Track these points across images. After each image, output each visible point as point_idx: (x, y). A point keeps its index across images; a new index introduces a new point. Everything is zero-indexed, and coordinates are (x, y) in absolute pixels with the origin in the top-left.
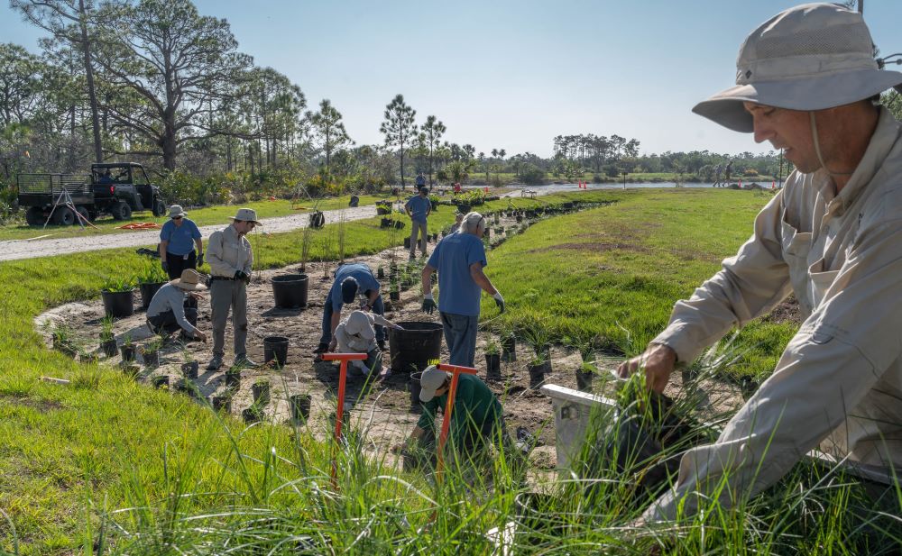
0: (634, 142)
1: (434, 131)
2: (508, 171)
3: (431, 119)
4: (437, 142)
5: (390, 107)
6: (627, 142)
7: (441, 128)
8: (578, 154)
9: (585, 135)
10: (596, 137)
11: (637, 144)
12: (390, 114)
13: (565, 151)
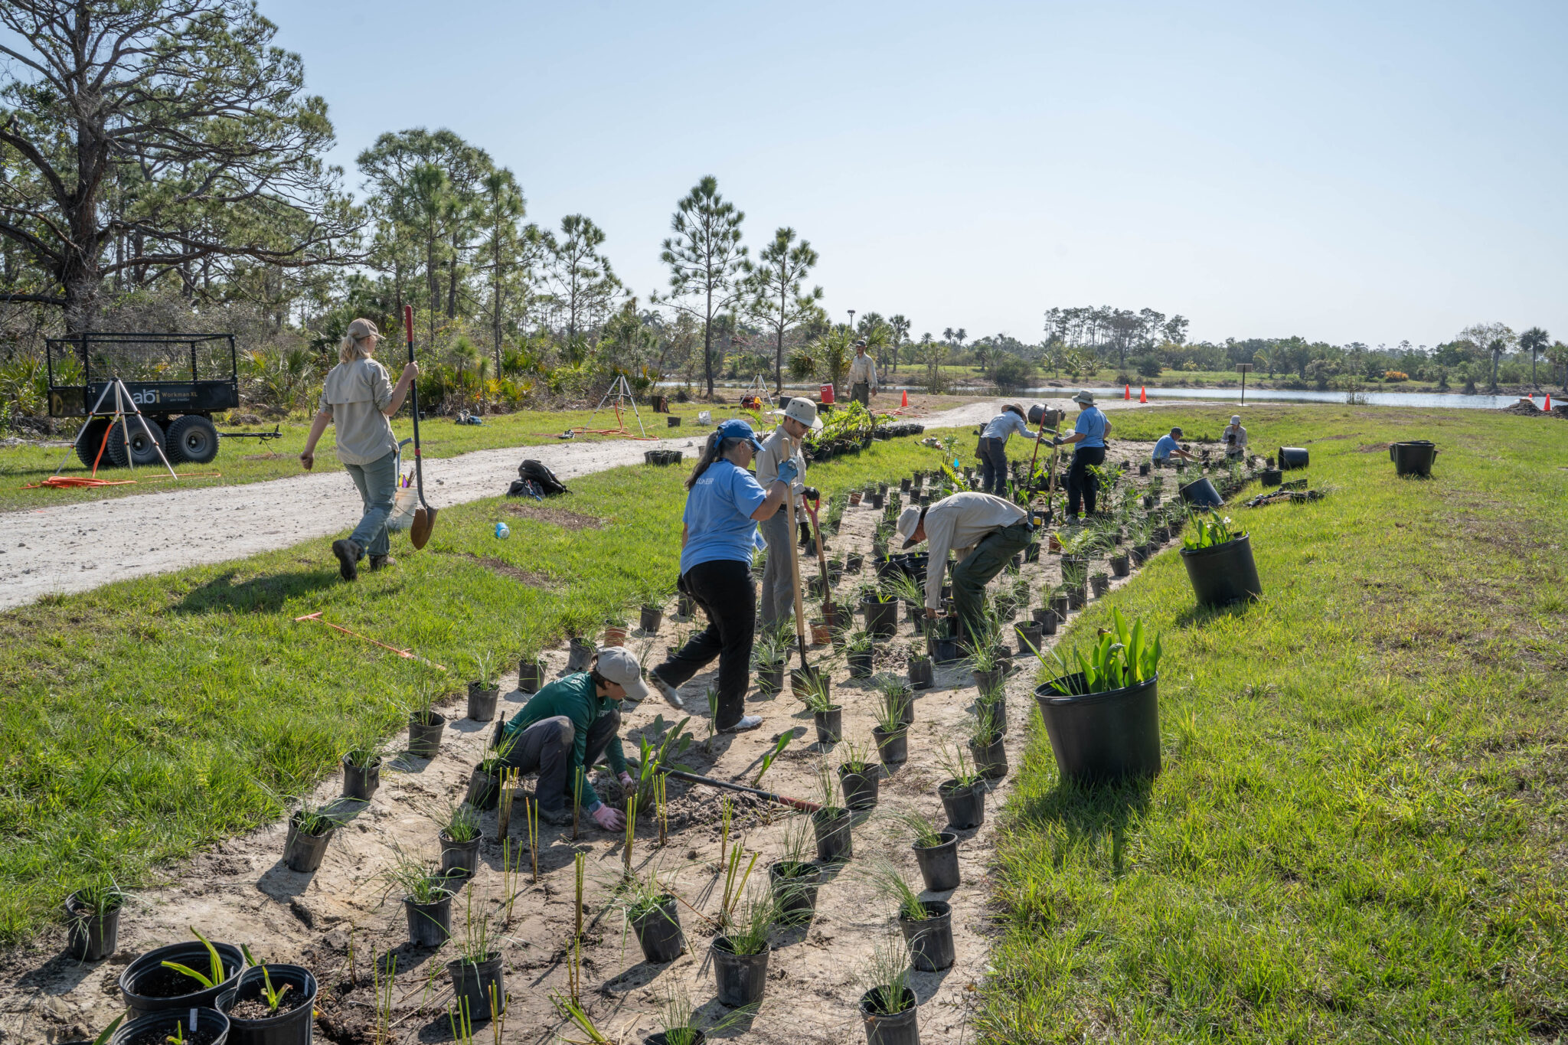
0: (1178, 321)
1: (789, 263)
2: (966, 362)
3: (785, 235)
4: (796, 289)
5: (686, 205)
6: (1167, 320)
7: (806, 256)
8: (1085, 339)
9: (1097, 308)
10: (1116, 312)
11: (1185, 323)
12: (686, 221)
13: (1063, 333)
